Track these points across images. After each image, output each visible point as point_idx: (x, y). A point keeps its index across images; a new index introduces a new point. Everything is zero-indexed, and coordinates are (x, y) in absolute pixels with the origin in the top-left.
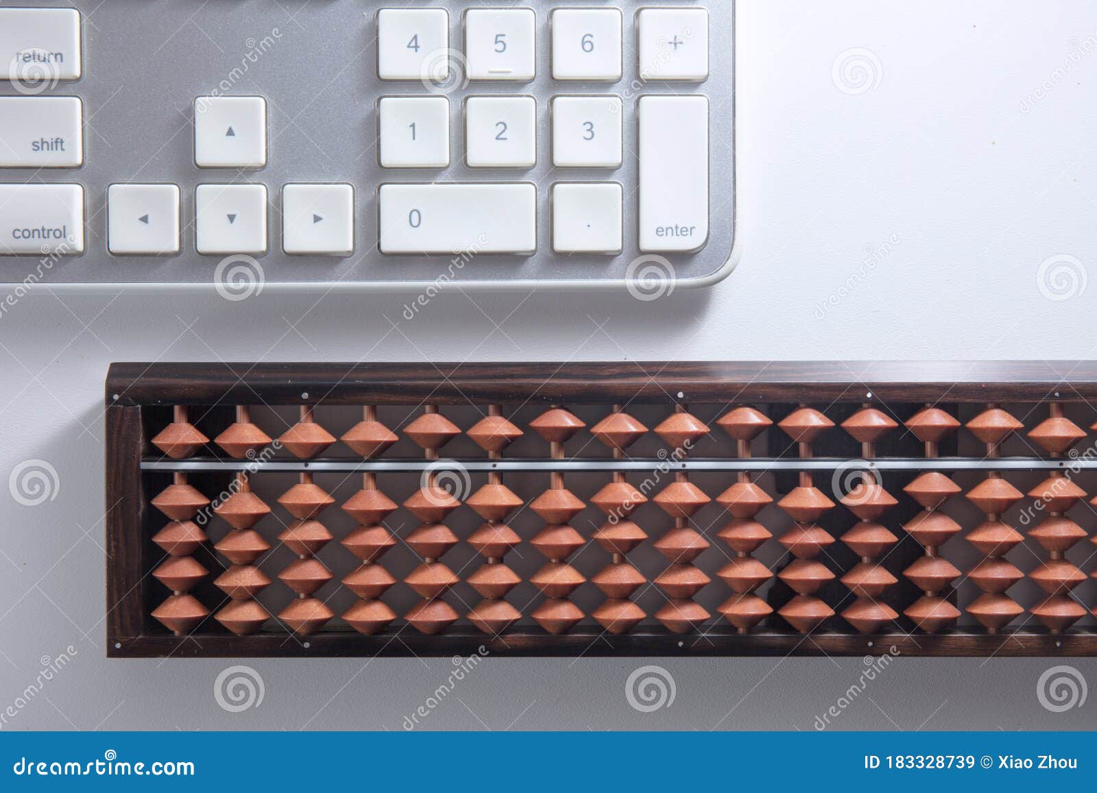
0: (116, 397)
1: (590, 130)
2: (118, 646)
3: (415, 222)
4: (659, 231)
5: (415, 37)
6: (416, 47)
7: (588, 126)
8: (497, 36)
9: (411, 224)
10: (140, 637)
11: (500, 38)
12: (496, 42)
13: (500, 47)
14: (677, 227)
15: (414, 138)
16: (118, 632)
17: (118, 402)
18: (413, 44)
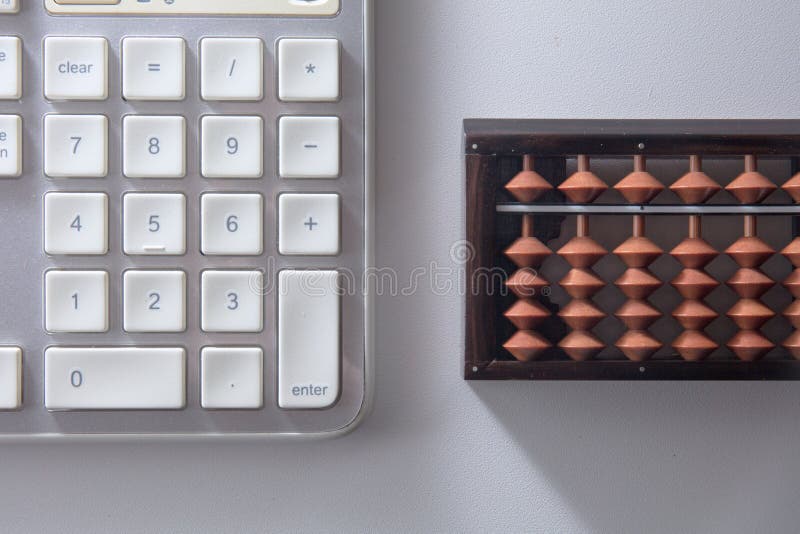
0: (475, 146)
1: (234, 301)
2: (475, 369)
3: (77, 382)
4: (296, 391)
5: (78, 218)
6: (79, 227)
7: (233, 297)
8: (151, 217)
9: (72, 383)
10: (494, 361)
11: (154, 219)
12: (151, 223)
13: (154, 227)
14: (311, 388)
15: (76, 307)
16: (475, 356)
17: (476, 151)
18: (76, 224)
